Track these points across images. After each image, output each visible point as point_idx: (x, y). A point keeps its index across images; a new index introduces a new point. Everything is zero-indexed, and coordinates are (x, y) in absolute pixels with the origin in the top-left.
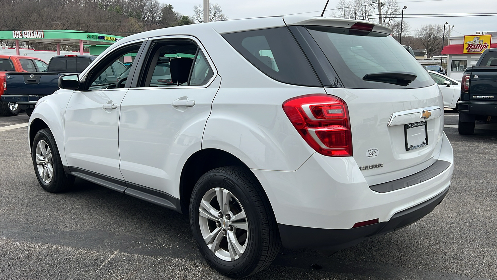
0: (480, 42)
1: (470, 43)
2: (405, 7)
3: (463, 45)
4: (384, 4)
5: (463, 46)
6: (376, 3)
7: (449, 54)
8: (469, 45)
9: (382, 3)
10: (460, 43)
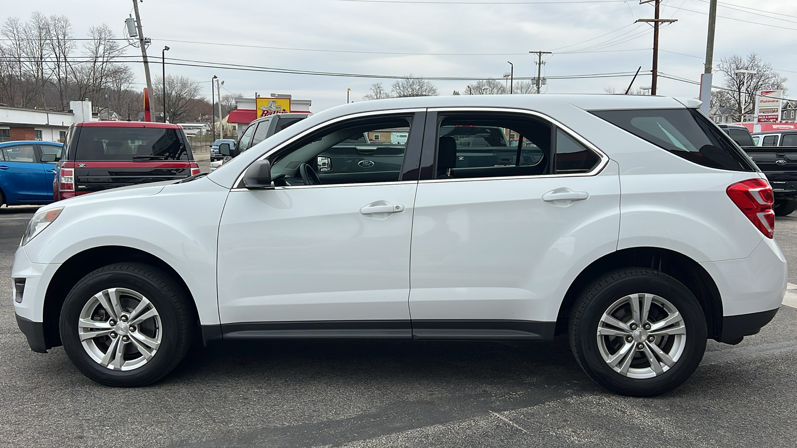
0: (277, 108)
1: (264, 109)
2: (167, 48)
3: (256, 110)
4: (149, 40)
5: (255, 112)
6: (137, 37)
7: (238, 123)
8: (264, 111)
9: (146, 39)
10: (251, 107)
